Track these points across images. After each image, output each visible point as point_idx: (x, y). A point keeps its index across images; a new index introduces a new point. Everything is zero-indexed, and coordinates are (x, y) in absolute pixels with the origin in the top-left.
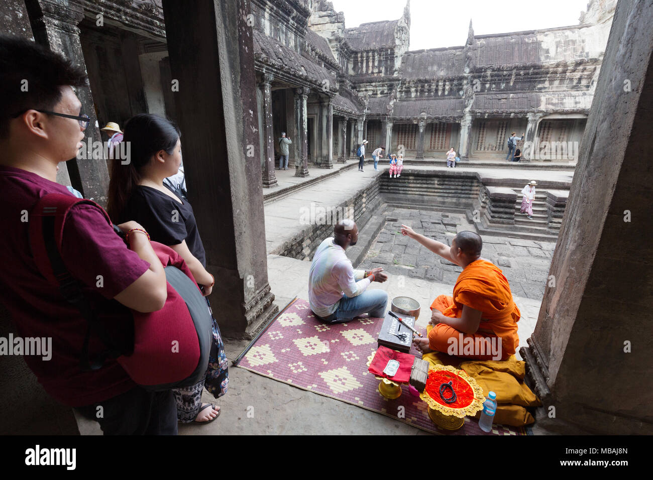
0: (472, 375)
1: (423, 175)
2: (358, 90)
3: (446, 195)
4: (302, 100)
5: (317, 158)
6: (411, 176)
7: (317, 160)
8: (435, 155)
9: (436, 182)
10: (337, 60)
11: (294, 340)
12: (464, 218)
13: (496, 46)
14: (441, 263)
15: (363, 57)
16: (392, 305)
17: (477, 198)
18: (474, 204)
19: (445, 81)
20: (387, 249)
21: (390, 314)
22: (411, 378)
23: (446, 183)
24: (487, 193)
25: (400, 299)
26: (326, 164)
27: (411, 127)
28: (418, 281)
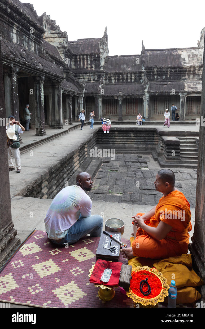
0: (160, 271)
1: (123, 130)
2: (78, 78)
3: (139, 143)
4: (40, 84)
5: (52, 122)
6: (116, 132)
7: (51, 124)
8: (130, 118)
9: (132, 135)
10: (63, 59)
11: (33, 266)
12: (151, 157)
13: (158, 56)
14: (140, 189)
15: (81, 58)
16: (106, 226)
17: (158, 144)
18: (156, 148)
19: (131, 74)
20: (104, 183)
21: (104, 233)
22: (119, 281)
23: (138, 135)
24: (163, 141)
25: (110, 220)
26: (58, 126)
27: (114, 101)
28: (124, 205)
